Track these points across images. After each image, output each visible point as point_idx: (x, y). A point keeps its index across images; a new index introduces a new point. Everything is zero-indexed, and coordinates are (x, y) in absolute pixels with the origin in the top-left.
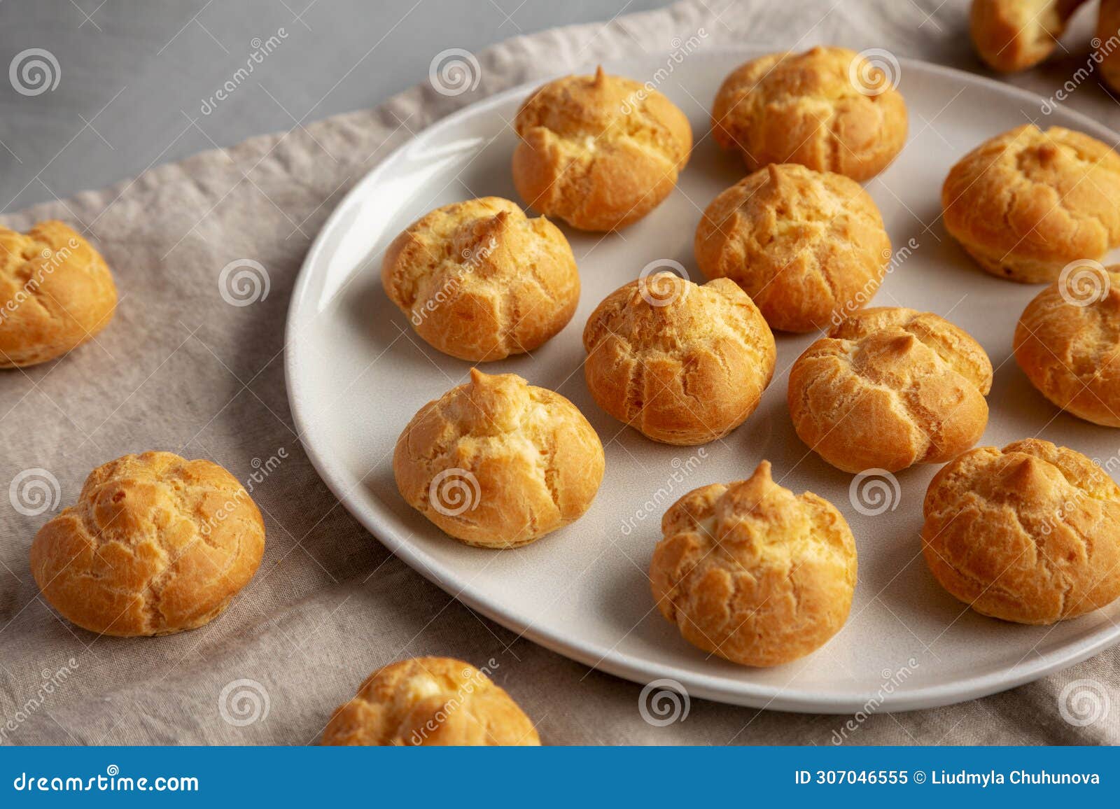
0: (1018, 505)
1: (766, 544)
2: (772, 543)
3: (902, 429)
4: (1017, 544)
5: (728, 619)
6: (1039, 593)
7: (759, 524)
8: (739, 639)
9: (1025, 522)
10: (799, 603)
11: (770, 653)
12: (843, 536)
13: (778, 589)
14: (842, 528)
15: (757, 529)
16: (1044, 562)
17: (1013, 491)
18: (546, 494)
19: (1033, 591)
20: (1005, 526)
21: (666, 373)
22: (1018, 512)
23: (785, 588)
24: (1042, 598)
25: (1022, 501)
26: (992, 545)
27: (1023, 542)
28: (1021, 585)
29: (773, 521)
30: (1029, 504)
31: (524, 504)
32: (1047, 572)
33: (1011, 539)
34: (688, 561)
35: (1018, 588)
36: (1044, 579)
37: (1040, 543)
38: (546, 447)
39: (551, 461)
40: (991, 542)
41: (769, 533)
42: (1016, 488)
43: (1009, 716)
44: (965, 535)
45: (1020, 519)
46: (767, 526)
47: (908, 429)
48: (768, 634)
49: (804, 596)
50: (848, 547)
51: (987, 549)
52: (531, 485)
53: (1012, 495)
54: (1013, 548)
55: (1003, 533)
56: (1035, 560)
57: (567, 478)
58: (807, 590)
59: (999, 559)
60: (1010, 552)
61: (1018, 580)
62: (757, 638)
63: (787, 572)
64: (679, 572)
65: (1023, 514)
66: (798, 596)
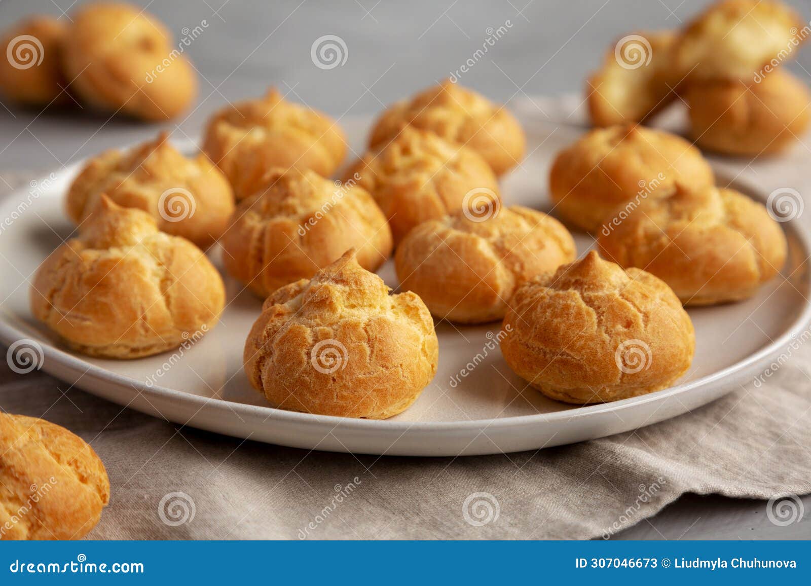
0: (582, 289)
1: (346, 307)
2: (353, 306)
3: (487, 264)
4: (579, 314)
5: (304, 365)
6: (599, 354)
7: (340, 287)
8: (315, 383)
9: (588, 300)
10: (372, 352)
11: (343, 397)
12: (421, 312)
13: (354, 339)
14: (421, 306)
15: (337, 292)
16: (603, 328)
17: (578, 277)
18: (158, 298)
19: (594, 354)
20: (569, 302)
21: (286, 229)
22: (582, 294)
23: (360, 339)
24: (601, 358)
25: (586, 284)
26: (556, 317)
27: (584, 313)
28: (583, 348)
29: (354, 286)
30: (591, 286)
31: (136, 300)
32: (606, 337)
33: (573, 311)
34: (273, 324)
35: (579, 351)
36: (604, 342)
37: (600, 315)
38: (163, 259)
39: (167, 272)
40: (555, 315)
41: (350, 294)
42: (580, 275)
43: (573, 474)
44: (534, 314)
45: (583, 298)
46: (347, 289)
47: (493, 265)
48: (342, 378)
49: (377, 346)
50: (426, 323)
51: (552, 320)
52: (144, 287)
53: (577, 281)
54: (576, 318)
55: (567, 307)
56: (595, 327)
57: (180, 288)
58: (381, 341)
59: (563, 327)
60: (572, 321)
61: (578, 344)
62: (331, 382)
63: (362, 325)
64: (265, 333)
65: (585, 294)
66: (372, 347)
